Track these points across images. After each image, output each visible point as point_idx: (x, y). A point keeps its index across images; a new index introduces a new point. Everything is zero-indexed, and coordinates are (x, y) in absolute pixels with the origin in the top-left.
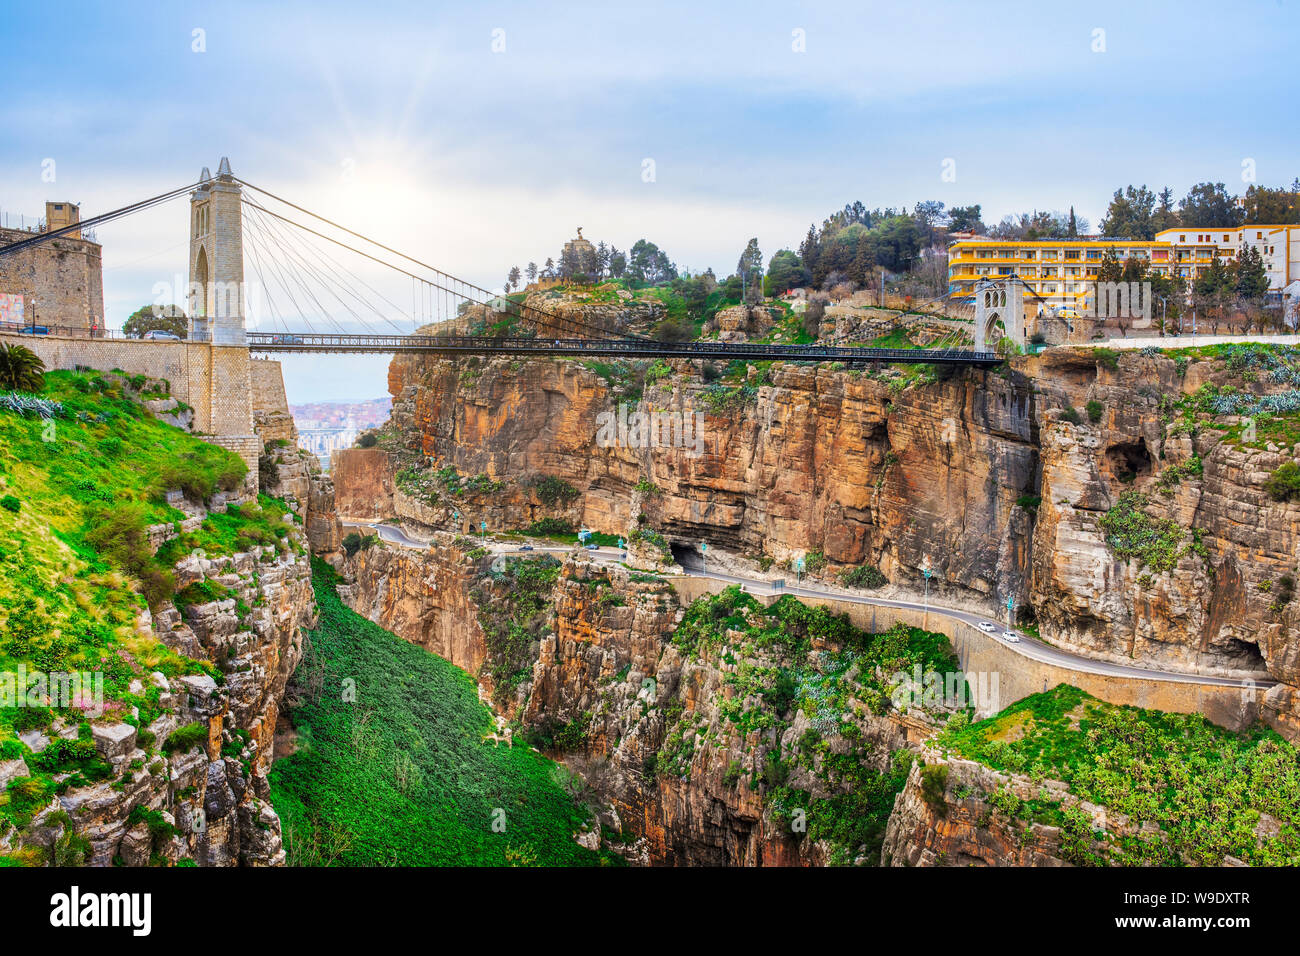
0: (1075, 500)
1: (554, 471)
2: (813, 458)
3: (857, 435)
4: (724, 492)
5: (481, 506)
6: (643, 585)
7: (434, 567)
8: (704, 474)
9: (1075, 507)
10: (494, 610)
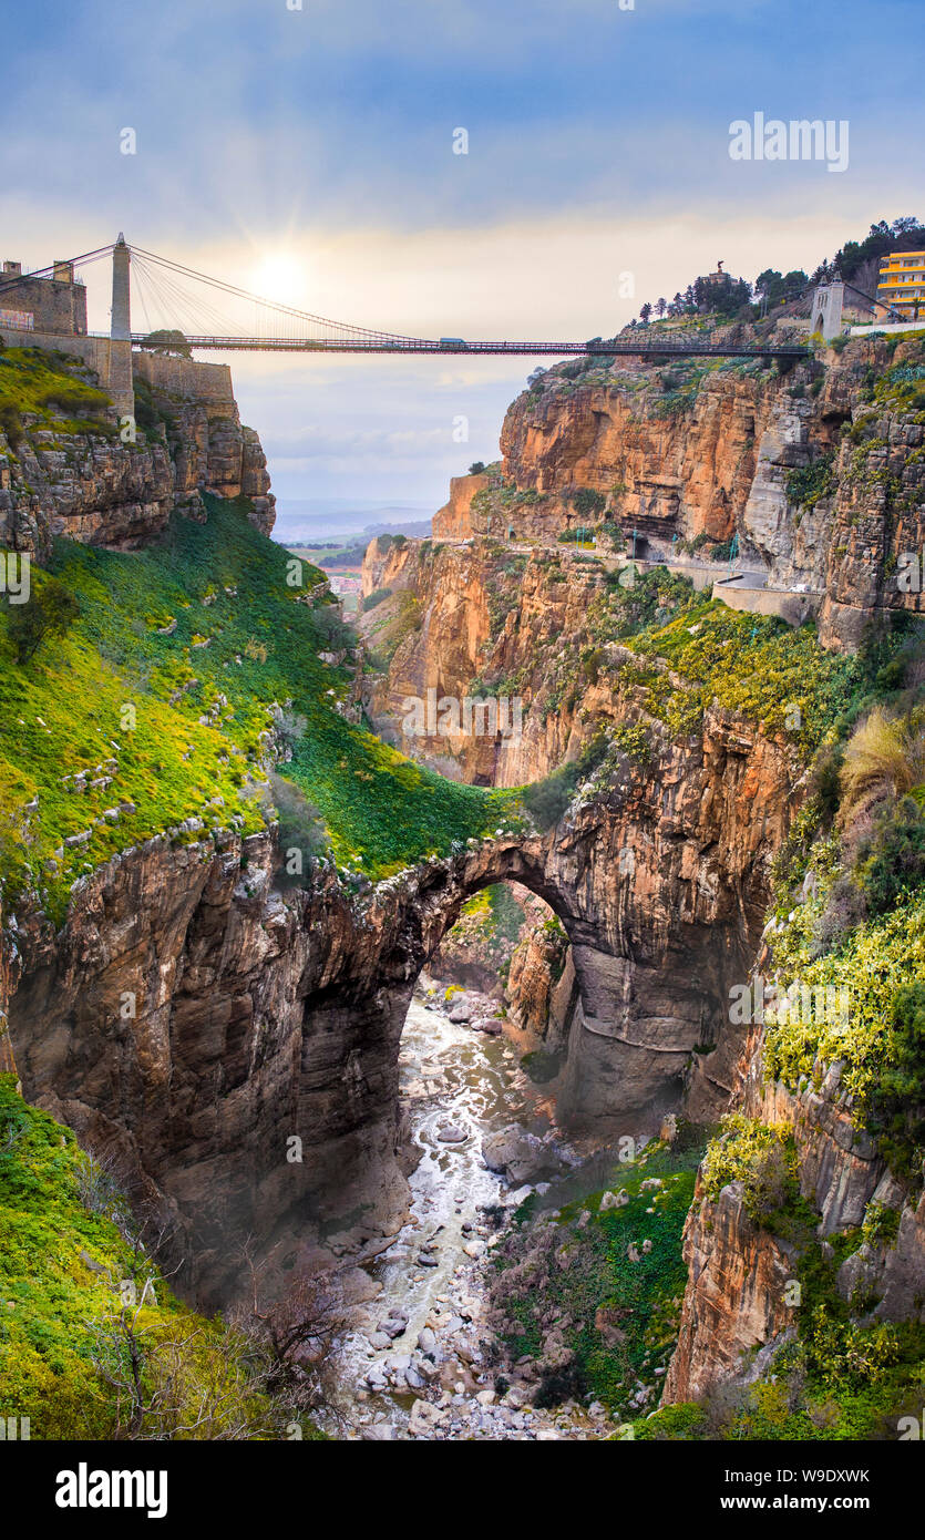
0: (774, 458)
1: (595, 486)
2: (715, 448)
3: (741, 428)
4: (664, 487)
5: (524, 516)
6: (582, 565)
7: (468, 564)
8: (649, 472)
9: (774, 463)
10: (502, 599)
